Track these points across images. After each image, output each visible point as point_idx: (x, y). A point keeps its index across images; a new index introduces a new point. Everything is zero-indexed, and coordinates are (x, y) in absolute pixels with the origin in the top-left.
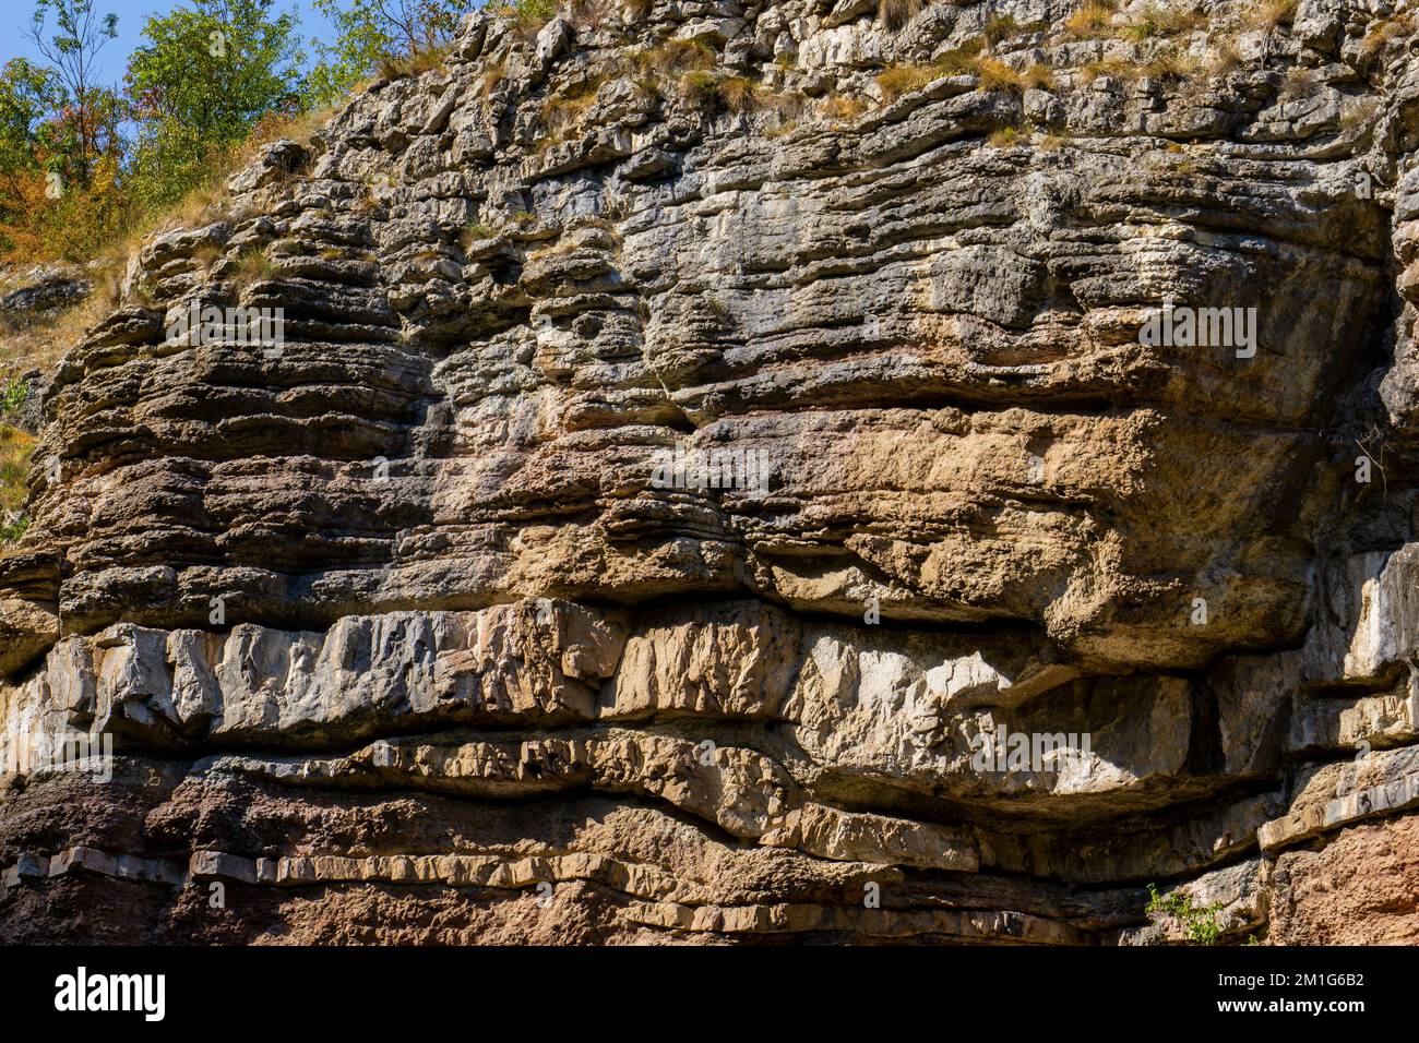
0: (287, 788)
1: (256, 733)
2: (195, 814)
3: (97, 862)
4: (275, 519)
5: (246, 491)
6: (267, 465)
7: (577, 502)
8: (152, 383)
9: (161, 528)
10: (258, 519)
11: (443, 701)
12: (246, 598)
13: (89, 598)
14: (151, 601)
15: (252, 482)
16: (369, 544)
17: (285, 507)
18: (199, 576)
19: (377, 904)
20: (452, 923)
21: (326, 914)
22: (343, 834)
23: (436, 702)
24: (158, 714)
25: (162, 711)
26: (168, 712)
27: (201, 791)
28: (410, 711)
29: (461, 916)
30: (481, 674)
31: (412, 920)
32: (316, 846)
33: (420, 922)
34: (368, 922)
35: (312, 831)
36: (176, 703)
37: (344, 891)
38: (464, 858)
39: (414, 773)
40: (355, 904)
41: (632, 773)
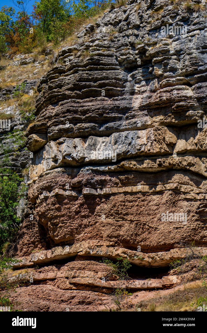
0: (103, 173)
1: (96, 161)
2: (82, 180)
3: (61, 192)
4: (96, 112)
5: (89, 106)
6: (93, 100)
7: (166, 104)
8: (65, 82)
9: (71, 116)
10: (92, 112)
11: (139, 151)
12: (91, 130)
13: (55, 132)
14: (69, 132)
15: (90, 104)
16: (118, 116)
17: (99, 109)
18: (79, 126)
19: (125, 198)
20: (143, 201)
21: (114, 201)
22: (117, 182)
23: (137, 151)
24: (73, 158)
25: (74, 157)
26: (75, 158)
27: (84, 175)
28: (131, 154)
29: (145, 199)
30: (147, 144)
31: (134, 201)
32: (111, 185)
33: (136, 201)
34: (124, 202)
35: (109, 182)
36: (77, 155)
37: (118, 195)
38: (145, 186)
39: (132, 167)
40: (121, 198)
41: (182, 165)
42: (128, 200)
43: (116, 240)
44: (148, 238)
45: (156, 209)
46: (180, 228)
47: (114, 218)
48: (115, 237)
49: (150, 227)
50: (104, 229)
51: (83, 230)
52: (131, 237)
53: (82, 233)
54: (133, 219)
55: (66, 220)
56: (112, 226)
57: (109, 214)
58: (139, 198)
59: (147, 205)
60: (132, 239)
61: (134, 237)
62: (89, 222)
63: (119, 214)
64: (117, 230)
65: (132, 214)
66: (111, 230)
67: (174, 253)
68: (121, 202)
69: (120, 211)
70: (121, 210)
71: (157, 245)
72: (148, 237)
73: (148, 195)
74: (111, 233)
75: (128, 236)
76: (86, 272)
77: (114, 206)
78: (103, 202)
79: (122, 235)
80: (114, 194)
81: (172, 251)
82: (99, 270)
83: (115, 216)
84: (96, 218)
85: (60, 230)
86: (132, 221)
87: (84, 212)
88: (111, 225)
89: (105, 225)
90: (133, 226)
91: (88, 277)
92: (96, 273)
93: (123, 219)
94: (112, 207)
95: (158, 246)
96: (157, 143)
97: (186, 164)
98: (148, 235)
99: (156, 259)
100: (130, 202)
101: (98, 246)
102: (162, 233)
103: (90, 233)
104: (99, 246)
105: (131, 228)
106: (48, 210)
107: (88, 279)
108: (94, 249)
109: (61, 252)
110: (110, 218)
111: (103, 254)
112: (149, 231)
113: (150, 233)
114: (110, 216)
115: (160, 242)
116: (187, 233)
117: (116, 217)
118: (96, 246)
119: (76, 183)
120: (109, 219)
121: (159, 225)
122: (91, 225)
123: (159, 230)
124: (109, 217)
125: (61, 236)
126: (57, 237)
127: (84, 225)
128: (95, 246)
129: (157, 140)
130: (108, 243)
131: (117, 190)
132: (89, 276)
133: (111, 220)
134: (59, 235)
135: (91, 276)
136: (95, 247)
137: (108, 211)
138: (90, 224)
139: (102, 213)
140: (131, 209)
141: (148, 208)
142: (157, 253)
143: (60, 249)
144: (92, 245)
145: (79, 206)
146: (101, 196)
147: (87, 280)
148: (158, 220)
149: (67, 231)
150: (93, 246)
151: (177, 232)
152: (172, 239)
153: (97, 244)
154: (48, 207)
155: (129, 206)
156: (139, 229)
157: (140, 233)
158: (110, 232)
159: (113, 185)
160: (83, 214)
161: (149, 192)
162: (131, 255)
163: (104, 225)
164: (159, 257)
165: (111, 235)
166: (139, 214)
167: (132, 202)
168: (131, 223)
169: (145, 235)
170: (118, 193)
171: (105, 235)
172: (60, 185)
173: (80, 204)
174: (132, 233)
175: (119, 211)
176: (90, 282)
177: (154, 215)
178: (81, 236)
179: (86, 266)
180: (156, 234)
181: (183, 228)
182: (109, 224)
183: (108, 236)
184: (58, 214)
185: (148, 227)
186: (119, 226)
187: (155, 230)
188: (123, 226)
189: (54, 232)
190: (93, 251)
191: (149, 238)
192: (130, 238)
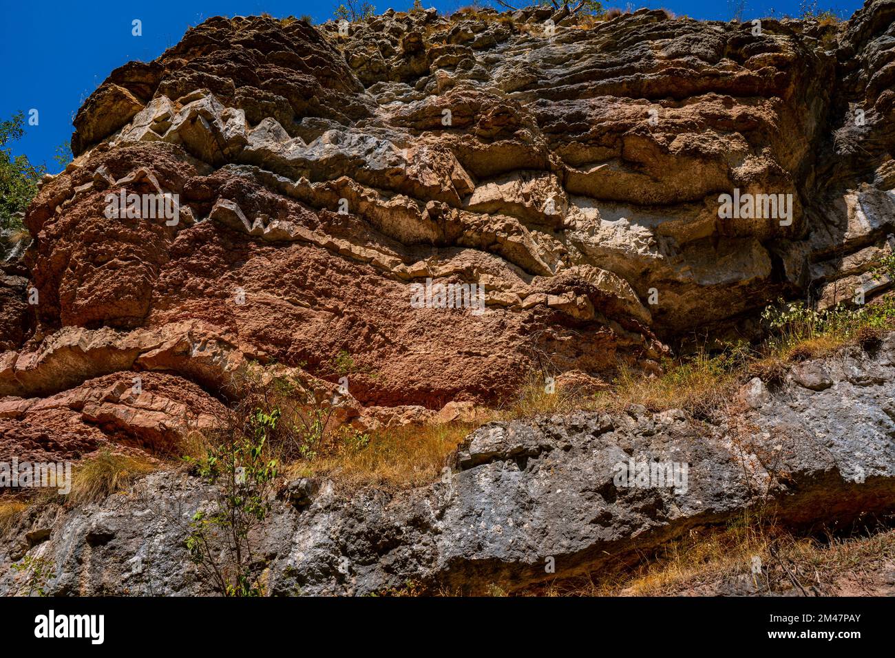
2: (224, 182)
7: (462, 117)
11: (391, 167)
12: (275, 109)
19: (330, 258)
20: (373, 282)
21: (297, 253)
22: (313, 221)
23: (386, 166)
24: (215, 130)
25: (219, 129)
26: (221, 131)
27: (230, 175)
28: (368, 169)
29: (377, 280)
30: (410, 165)
31: (350, 272)
32: (295, 222)
33: (355, 276)
34: (324, 264)
35: (294, 214)
36: (227, 130)
37: (310, 247)
38: (381, 254)
39: (365, 199)
40: (316, 254)
41: (490, 228)
42: (334, 265)
43: (276, 350)
44: (375, 368)
45: (405, 309)
46: (478, 354)
47: (286, 294)
48: (277, 343)
49: (387, 340)
50: (245, 316)
51: (179, 300)
52: (327, 351)
53: (173, 307)
54: (343, 309)
55: (139, 254)
56: (275, 312)
57: (273, 282)
58: (364, 273)
59: (383, 294)
60: (327, 358)
61: (337, 352)
62: (207, 285)
63: (304, 288)
64: (287, 326)
65: (341, 298)
66: (270, 320)
67: (460, 409)
68: (316, 261)
69: (310, 280)
70: (312, 278)
71: (402, 389)
72: (376, 364)
73: (388, 278)
74: (266, 327)
75: (318, 346)
76: (158, 398)
77: (296, 264)
78: (263, 252)
79: (300, 341)
80: (301, 241)
81: (452, 404)
82: (203, 408)
83: (290, 287)
84: (228, 284)
85: (107, 277)
86: (337, 312)
87: (198, 258)
88: (273, 308)
89: (252, 306)
90: (339, 324)
91: (163, 410)
92: (194, 413)
93: (313, 303)
94: (289, 266)
95: (405, 392)
96: (434, 172)
97: (501, 228)
98: (376, 360)
99: (398, 422)
100: (339, 271)
101: (220, 342)
102: (420, 361)
103: (199, 310)
104: (226, 342)
105: (332, 328)
106: (90, 214)
107: (161, 417)
108: (208, 345)
109: (81, 340)
110: (272, 293)
111: (229, 369)
112: (381, 350)
113: (382, 356)
114: (276, 286)
115: (412, 382)
116: (498, 370)
117: (295, 292)
118: (216, 339)
119: (203, 183)
120: (269, 294)
121: (411, 344)
122: (211, 295)
123: (412, 354)
124: (273, 287)
125: (104, 293)
126: (86, 298)
127: (190, 288)
128: (210, 339)
129: (435, 165)
130: (252, 349)
131: (310, 235)
132: (168, 409)
133: (275, 296)
134: (97, 290)
135: (173, 412)
136: (210, 341)
137: (274, 272)
138: (208, 290)
139: (250, 276)
140: (339, 286)
141: (385, 301)
142: (403, 406)
143: (79, 334)
144: (201, 330)
145: (188, 239)
146: (260, 238)
147: (158, 418)
148: (410, 332)
149: (130, 281)
150: (205, 334)
151: (468, 363)
152: (451, 379)
153: (220, 334)
154: (95, 207)
155: (335, 279)
156: (356, 337)
157: (357, 346)
158: (263, 325)
159: (301, 223)
160: (194, 262)
161: (391, 272)
162: (325, 391)
163: (250, 306)
164: (409, 418)
165: (265, 333)
166: (361, 304)
167: (344, 272)
168: (334, 317)
169: (369, 357)
170: (311, 242)
171: (246, 329)
172: (156, 167)
173: (194, 233)
174: (332, 340)
175: (306, 278)
176: (168, 423)
177: (399, 321)
178: (166, 314)
179: (165, 385)
180: (401, 363)
181: (486, 356)
182: (268, 304)
183: (254, 333)
184: (120, 230)
185: (382, 339)
186: (294, 315)
187: (400, 352)
188: (307, 321)
189: (81, 282)
190: (201, 349)
191: (379, 368)
192: (323, 352)
